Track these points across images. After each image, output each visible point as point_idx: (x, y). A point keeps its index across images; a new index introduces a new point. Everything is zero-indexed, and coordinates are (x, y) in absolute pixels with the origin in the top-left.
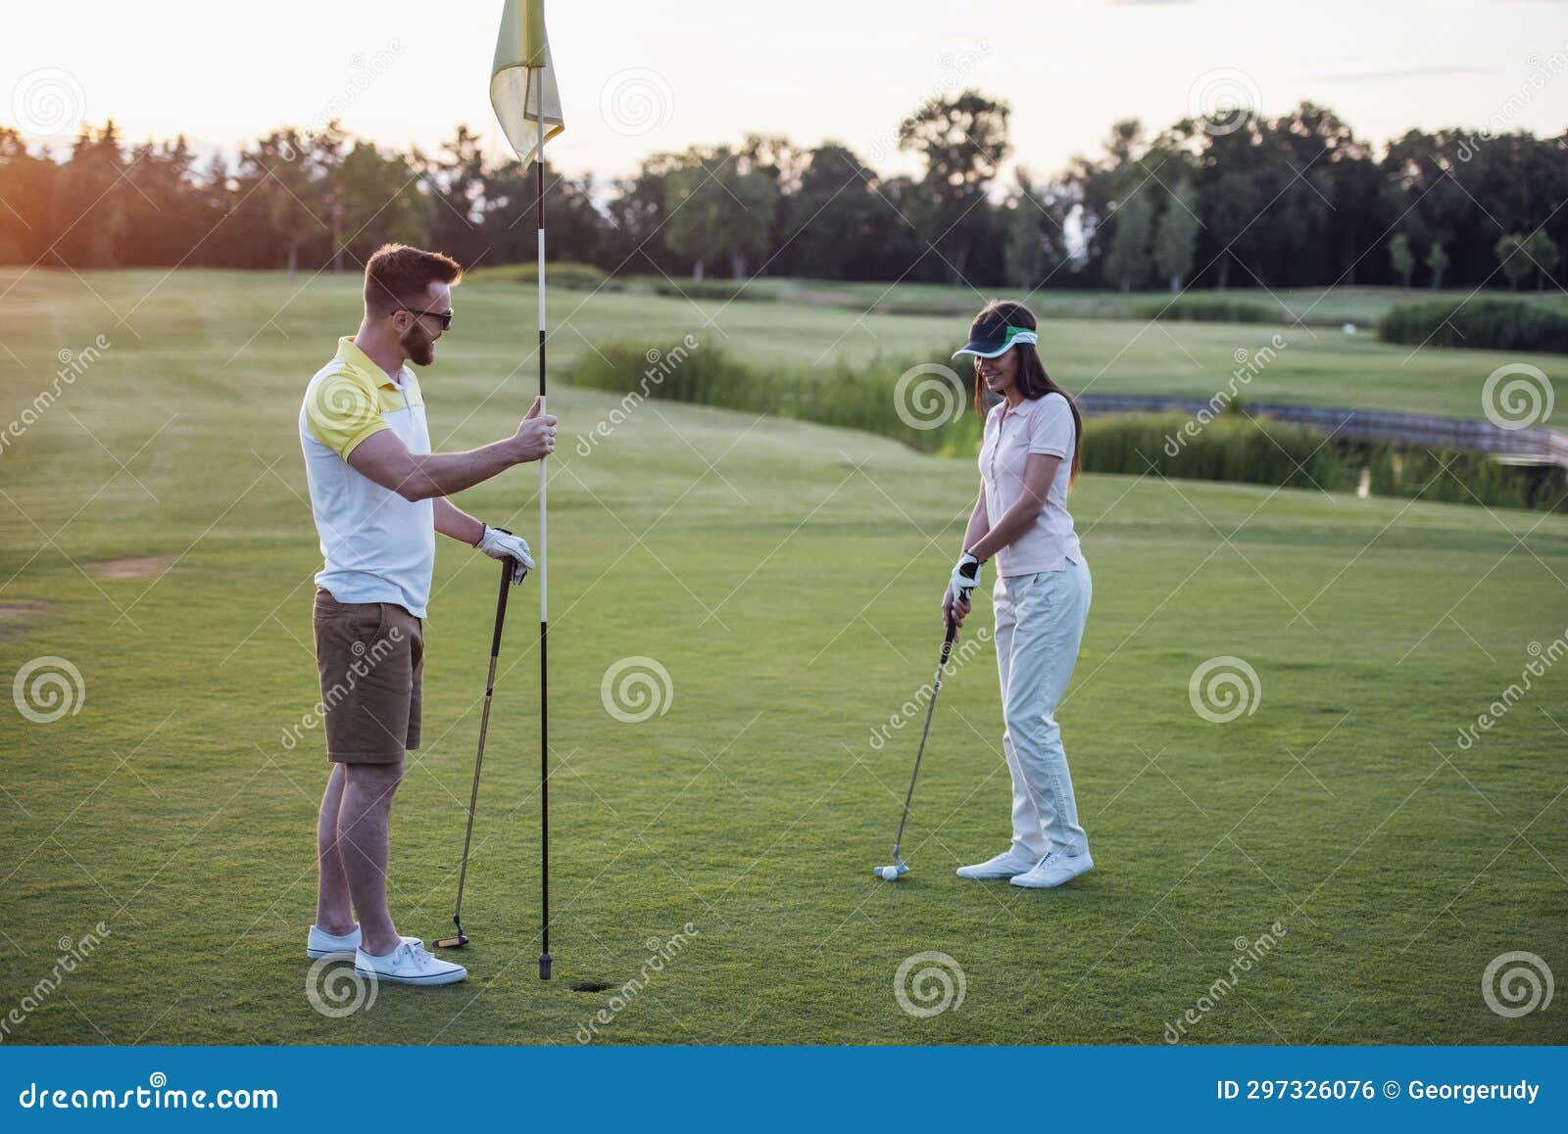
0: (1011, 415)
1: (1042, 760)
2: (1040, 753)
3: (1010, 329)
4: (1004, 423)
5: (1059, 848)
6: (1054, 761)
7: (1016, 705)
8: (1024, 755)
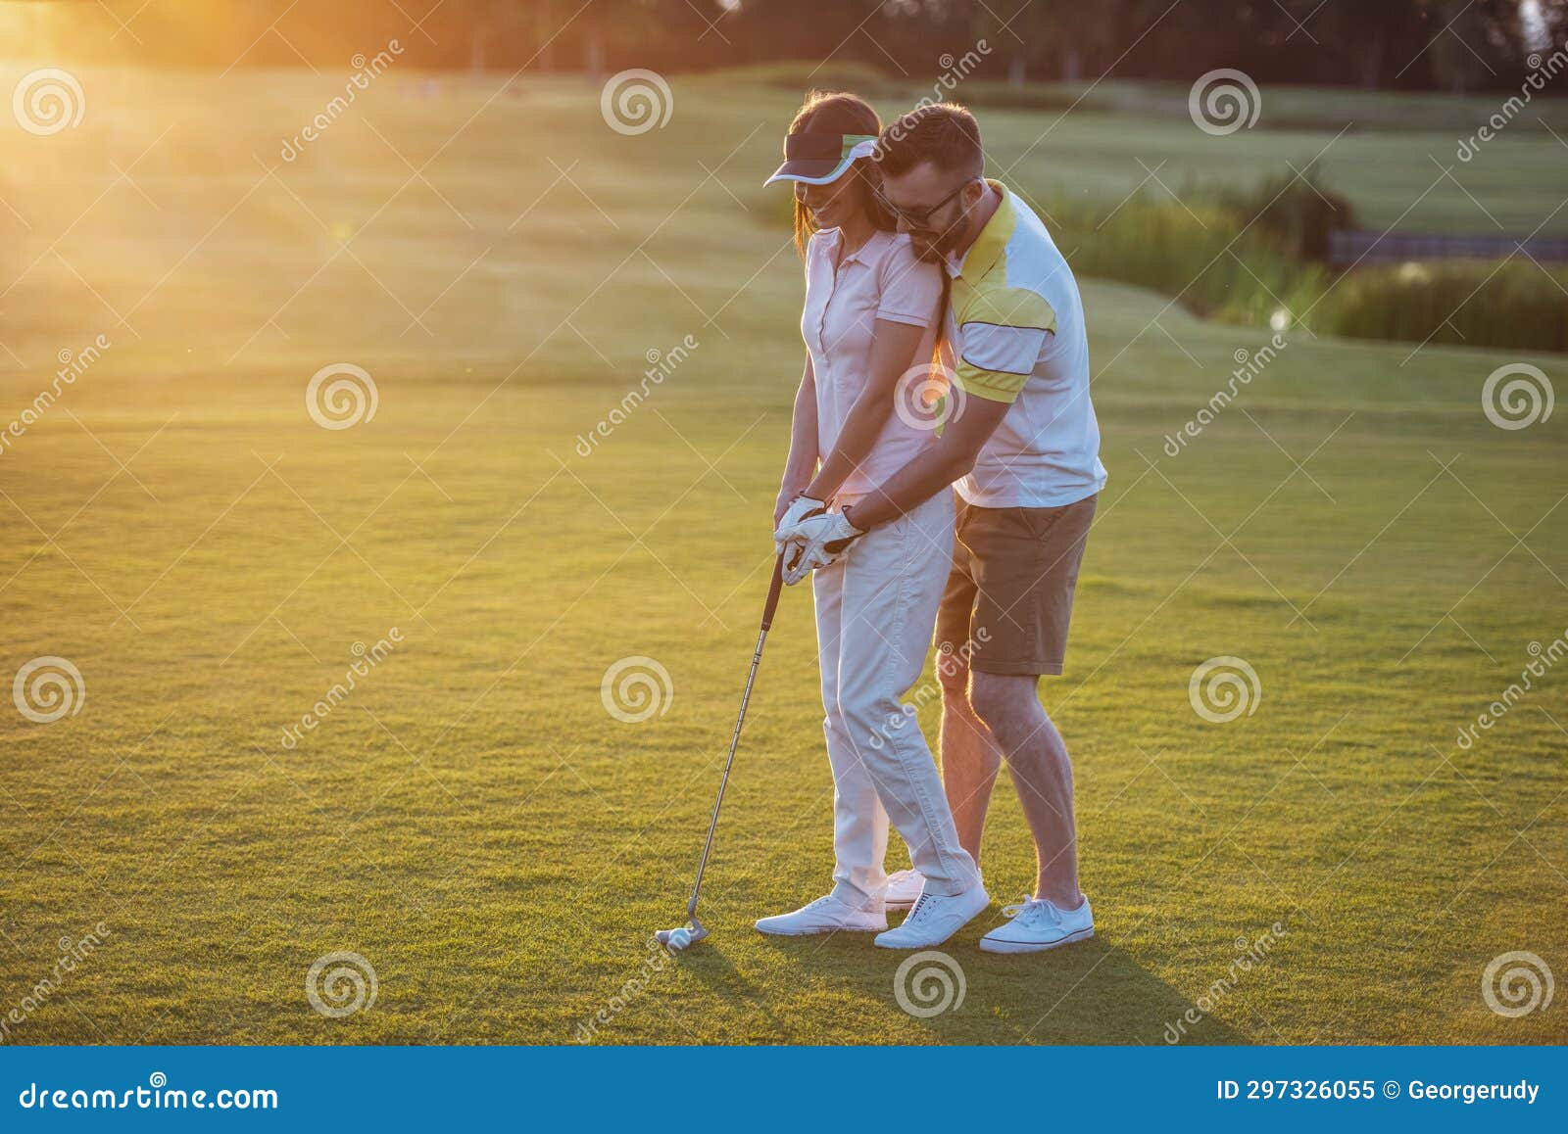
0: (850, 264)
1: (898, 761)
2: (895, 753)
3: (846, 139)
4: (839, 272)
5: (936, 885)
6: (915, 761)
7: (856, 685)
8: (872, 758)
